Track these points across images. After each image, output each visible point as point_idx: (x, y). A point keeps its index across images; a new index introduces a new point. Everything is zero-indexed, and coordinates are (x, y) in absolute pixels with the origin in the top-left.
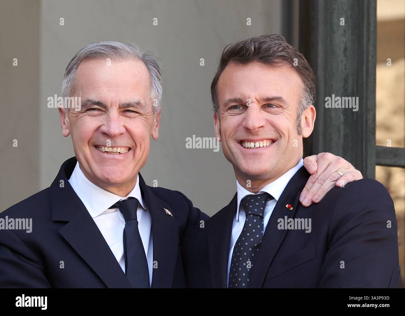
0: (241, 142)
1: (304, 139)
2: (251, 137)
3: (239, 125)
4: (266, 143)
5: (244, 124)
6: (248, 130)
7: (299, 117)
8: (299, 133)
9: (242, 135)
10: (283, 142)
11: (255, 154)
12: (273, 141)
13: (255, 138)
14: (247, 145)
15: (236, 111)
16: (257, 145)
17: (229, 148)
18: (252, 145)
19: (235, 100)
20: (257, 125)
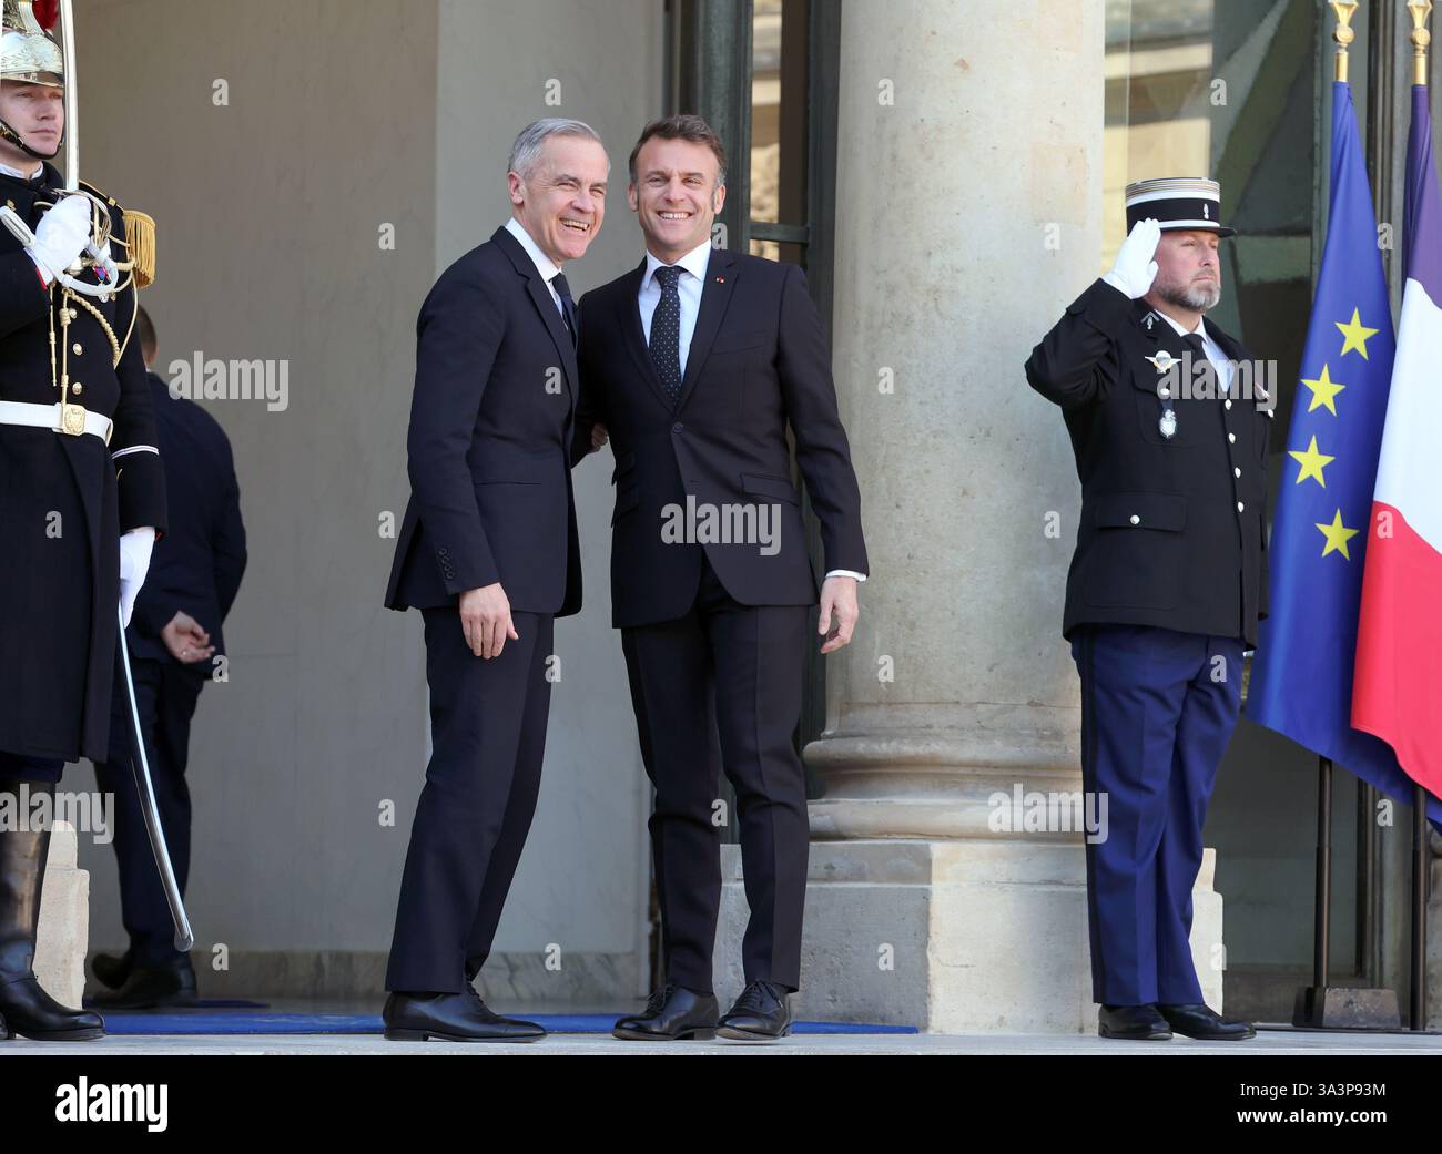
0: (659, 213)
1: (715, 215)
2: (671, 209)
3: (659, 197)
4: (684, 216)
5: (666, 195)
6: (669, 201)
7: (713, 193)
8: (713, 209)
9: (663, 206)
10: (699, 216)
11: (672, 225)
12: (690, 214)
13: (675, 210)
14: (666, 215)
15: (658, 183)
16: (676, 216)
17: (647, 217)
18: (671, 216)
19: (658, 173)
20: (679, 198)
